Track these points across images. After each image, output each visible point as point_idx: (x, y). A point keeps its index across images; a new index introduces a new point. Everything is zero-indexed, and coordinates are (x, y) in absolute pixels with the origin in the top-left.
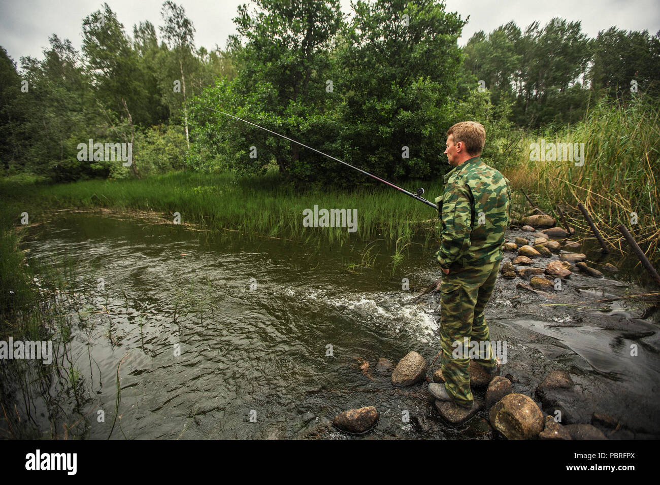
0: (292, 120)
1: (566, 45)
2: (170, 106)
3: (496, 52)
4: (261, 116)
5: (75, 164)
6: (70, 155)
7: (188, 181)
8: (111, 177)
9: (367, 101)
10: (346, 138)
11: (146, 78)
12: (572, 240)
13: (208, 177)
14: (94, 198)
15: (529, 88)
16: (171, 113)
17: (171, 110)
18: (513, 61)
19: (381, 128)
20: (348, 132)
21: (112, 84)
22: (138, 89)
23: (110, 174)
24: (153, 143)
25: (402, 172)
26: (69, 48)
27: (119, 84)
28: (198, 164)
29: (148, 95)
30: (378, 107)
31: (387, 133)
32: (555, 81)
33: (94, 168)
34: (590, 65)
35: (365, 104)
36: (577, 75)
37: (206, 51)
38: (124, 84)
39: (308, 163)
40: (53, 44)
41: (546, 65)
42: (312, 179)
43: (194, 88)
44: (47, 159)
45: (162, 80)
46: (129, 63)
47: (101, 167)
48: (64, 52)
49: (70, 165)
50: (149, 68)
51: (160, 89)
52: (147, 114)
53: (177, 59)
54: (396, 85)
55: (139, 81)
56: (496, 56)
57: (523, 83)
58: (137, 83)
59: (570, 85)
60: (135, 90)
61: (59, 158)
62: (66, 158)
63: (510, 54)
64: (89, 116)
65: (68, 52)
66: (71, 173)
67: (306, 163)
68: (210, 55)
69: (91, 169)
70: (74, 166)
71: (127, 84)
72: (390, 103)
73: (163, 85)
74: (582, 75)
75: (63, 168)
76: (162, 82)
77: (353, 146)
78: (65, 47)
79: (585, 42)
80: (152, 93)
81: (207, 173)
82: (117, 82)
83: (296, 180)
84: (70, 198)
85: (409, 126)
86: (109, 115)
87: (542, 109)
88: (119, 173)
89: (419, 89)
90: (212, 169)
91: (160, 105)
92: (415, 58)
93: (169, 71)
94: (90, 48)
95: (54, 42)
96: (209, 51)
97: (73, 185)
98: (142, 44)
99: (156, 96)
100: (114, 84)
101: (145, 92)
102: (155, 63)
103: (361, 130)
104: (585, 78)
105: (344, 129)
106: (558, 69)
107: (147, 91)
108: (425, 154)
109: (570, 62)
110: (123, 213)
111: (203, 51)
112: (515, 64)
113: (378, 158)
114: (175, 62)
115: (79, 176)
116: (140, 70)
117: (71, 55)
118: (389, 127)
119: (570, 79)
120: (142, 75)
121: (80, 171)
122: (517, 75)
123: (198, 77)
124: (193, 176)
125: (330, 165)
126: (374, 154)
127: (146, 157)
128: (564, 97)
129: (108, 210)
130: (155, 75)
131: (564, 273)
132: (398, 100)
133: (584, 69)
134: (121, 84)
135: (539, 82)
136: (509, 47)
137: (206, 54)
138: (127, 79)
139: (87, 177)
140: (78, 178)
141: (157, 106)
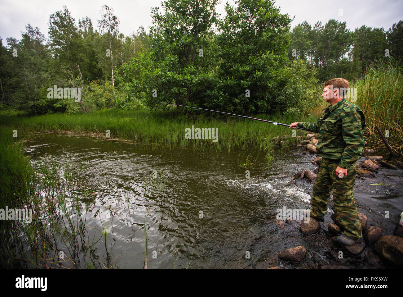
0: (188, 77)
1: (338, 35)
2: (103, 69)
3: (298, 38)
4: (169, 74)
5: (44, 104)
6: (41, 98)
7: (118, 114)
8: (67, 112)
9: (234, 66)
10: (220, 88)
11: (88, 51)
12: (370, 148)
13: (130, 112)
14: (60, 125)
15: (316, 60)
16: (103, 73)
17: (103, 71)
18: (308, 44)
19: (242, 82)
20: (222, 84)
21: (66, 55)
22: (83, 58)
23: (66, 110)
24: (94, 92)
25: (254, 109)
26: (38, 33)
27: (71, 55)
28: (123, 104)
29: (88, 61)
30: (241, 69)
31: (246, 85)
32: (331, 56)
33: (56, 106)
34: (352, 47)
35: (232, 68)
36: (344, 53)
37: (123, 36)
38: (74, 55)
39: (195, 104)
40: (28, 30)
41: (326, 47)
42: (198, 113)
43: (117, 58)
44: (26, 100)
45: (98, 53)
46: (78, 42)
47: (60, 106)
48: (35, 35)
49: (41, 104)
50: (90, 45)
51: (97, 58)
52: (88, 73)
53: (108, 40)
54: (252, 56)
55: (84, 53)
56: (298, 41)
57: (313, 58)
58: (82, 54)
59: (341, 59)
60: (81, 59)
61: (34, 100)
62: (38, 100)
63: (305, 40)
64: (52, 74)
65: (37, 35)
66: (41, 109)
67: (194, 103)
68: (126, 38)
69: (54, 107)
70: (44, 105)
71: (76, 55)
72: (248, 67)
73: (99, 55)
74: (347, 53)
75: (37, 106)
76: (98, 54)
77: (224, 93)
78: (35, 32)
79: (349, 33)
80: (91, 61)
81: (129, 109)
82: (70, 54)
83: (188, 114)
84: (44, 125)
85: (259, 81)
86: (68, 74)
87: (325, 73)
88: (72, 110)
89: (267, 58)
90: (132, 107)
91: (96, 68)
92: (264, 40)
93: (103, 47)
94: (53, 33)
95: (29, 29)
96: (125, 36)
97: (43, 117)
98: (83, 30)
99: (94, 63)
100: (68, 55)
101: (87, 60)
102: (94, 42)
103: (230, 83)
104: (349, 55)
105: (220, 82)
106: (334, 49)
107: (88, 60)
108: (268, 98)
109: (341, 45)
110: (81, 134)
111: (122, 36)
112: (309, 46)
113: (240, 100)
114: (107, 41)
115: (46, 111)
116: (84, 46)
117: (39, 37)
118: (247, 81)
119: (341, 55)
120: (85, 50)
121: (48, 108)
122: (309, 53)
123: (120, 51)
124: (121, 111)
125: (210, 105)
126: (237, 98)
127: (90, 100)
128: (338, 66)
129: (71, 132)
130: (94, 49)
131: (375, 167)
132: (253, 65)
133: (348, 49)
134: (73, 55)
135: (322, 57)
136: (305, 35)
137: (124, 37)
138: (76, 52)
139: (52, 112)
140: (46, 113)
141: (94, 69)
